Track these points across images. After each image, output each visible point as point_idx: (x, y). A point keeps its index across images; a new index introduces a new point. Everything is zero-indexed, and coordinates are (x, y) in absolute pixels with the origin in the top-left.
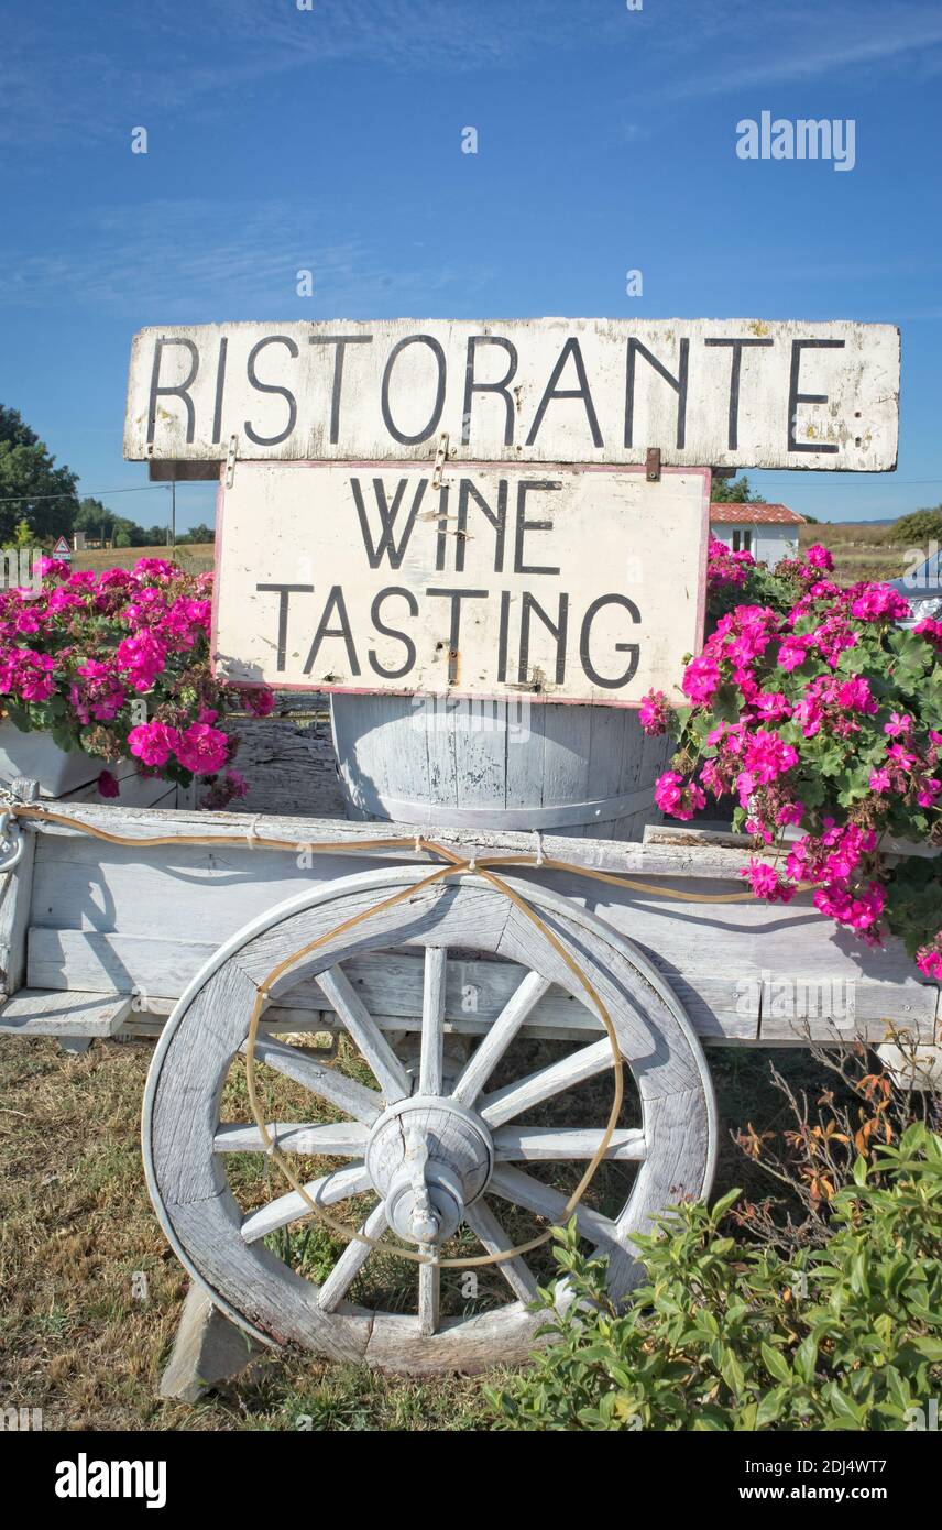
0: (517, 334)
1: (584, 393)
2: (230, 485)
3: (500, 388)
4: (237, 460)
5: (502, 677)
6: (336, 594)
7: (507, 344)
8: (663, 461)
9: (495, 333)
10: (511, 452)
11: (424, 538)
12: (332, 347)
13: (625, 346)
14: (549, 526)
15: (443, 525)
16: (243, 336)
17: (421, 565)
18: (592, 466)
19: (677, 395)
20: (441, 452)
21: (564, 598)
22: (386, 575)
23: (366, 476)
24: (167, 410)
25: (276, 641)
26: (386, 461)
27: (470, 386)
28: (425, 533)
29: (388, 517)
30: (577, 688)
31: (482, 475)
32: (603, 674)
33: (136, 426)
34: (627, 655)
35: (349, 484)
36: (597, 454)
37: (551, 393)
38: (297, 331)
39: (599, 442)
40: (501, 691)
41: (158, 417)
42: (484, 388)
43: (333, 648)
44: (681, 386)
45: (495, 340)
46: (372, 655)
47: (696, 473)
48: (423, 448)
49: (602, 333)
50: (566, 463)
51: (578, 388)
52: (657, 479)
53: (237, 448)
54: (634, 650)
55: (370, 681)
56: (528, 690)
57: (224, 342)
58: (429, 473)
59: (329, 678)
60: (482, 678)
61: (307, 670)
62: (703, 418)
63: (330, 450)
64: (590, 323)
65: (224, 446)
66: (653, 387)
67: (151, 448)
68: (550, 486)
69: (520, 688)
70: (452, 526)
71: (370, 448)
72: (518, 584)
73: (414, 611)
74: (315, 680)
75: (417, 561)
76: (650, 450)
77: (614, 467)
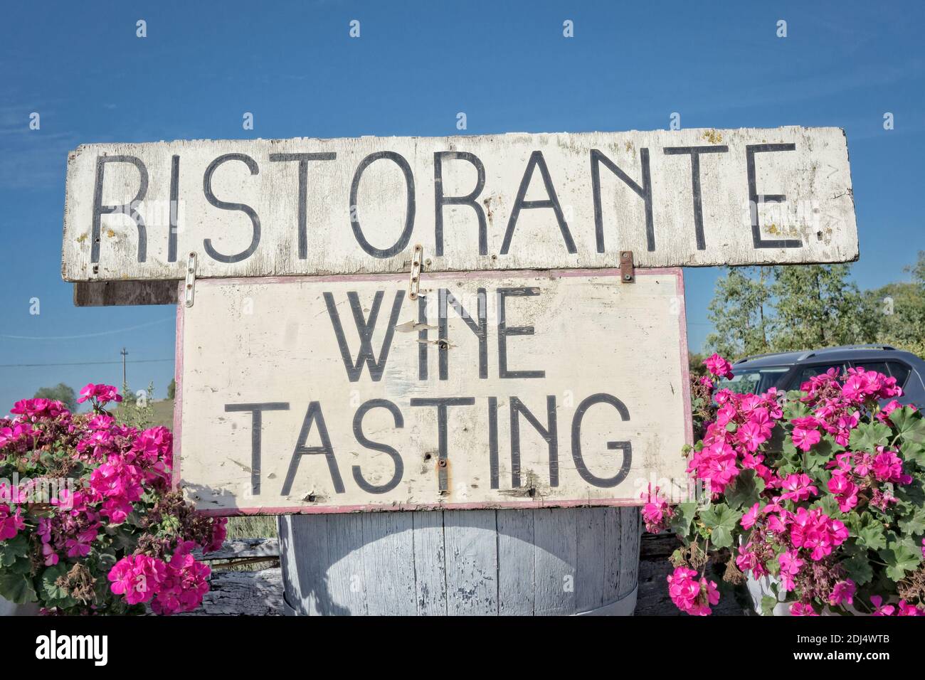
0: (482, 147)
1: (553, 202)
2: (190, 304)
3: (470, 200)
4: (197, 278)
5: (495, 484)
6: (314, 409)
7: (474, 159)
8: (636, 264)
9: (460, 148)
10: (487, 261)
11: (405, 348)
12: (295, 165)
13: (588, 157)
14: (531, 331)
15: (423, 335)
16: (197, 154)
17: (403, 375)
18: (568, 271)
19: (643, 202)
20: (416, 264)
21: (551, 401)
22: (366, 387)
23: (340, 290)
24: (114, 229)
25: (249, 464)
26: (360, 274)
27: (440, 200)
28: (405, 345)
29: (365, 330)
30: (573, 490)
31: (460, 284)
32: (597, 474)
33: (77, 245)
34: (619, 453)
35: (322, 299)
36: (572, 260)
37: (520, 204)
38: (257, 149)
39: (572, 249)
40: (496, 497)
41: (104, 236)
42: (455, 201)
43: (314, 465)
44: (645, 192)
45: (460, 155)
46: (357, 472)
47: (669, 273)
48: (397, 261)
49: (565, 146)
50: (541, 270)
51: (546, 197)
52: (631, 280)
53: (196, 265)
54: (626, 447)
55: (356, 498)
56: (523, 495)
57: (176, 159)
58: (405, 285)
59: (311, 498)
60: (475, 486)
61: (286, 491)
62: (669, 221)
63: (298, 265)
64: (552, 137)
65: (182, 264)
66: (619, 195)
67: (96, 268)
68: (528, 292)
69: (514, 494)
70: (433, 336)
71: (341, 261)
72: (504, 390)
73: (399, 422)
74: (296, 501)
75: (400, 372)
76: (623, 253)
77: (589, 271)
